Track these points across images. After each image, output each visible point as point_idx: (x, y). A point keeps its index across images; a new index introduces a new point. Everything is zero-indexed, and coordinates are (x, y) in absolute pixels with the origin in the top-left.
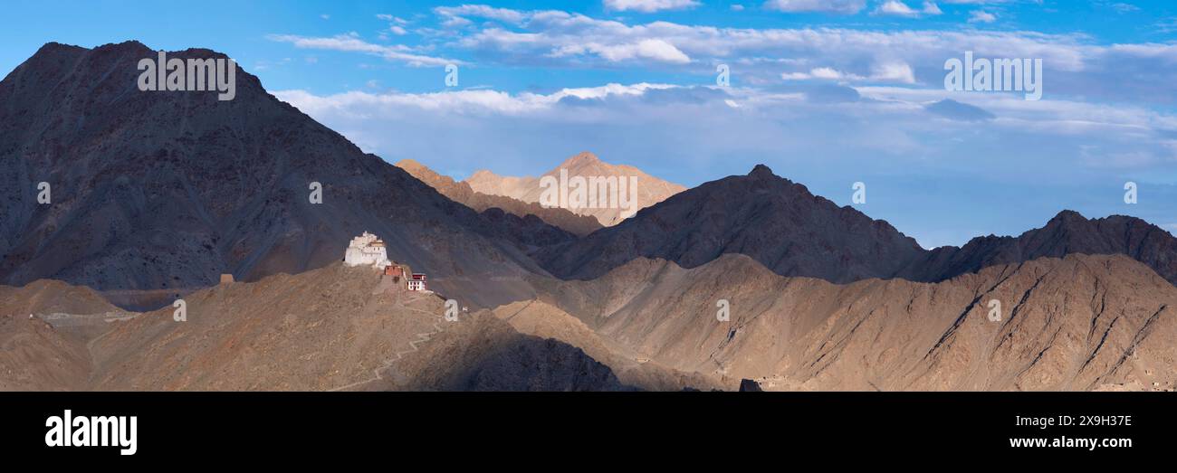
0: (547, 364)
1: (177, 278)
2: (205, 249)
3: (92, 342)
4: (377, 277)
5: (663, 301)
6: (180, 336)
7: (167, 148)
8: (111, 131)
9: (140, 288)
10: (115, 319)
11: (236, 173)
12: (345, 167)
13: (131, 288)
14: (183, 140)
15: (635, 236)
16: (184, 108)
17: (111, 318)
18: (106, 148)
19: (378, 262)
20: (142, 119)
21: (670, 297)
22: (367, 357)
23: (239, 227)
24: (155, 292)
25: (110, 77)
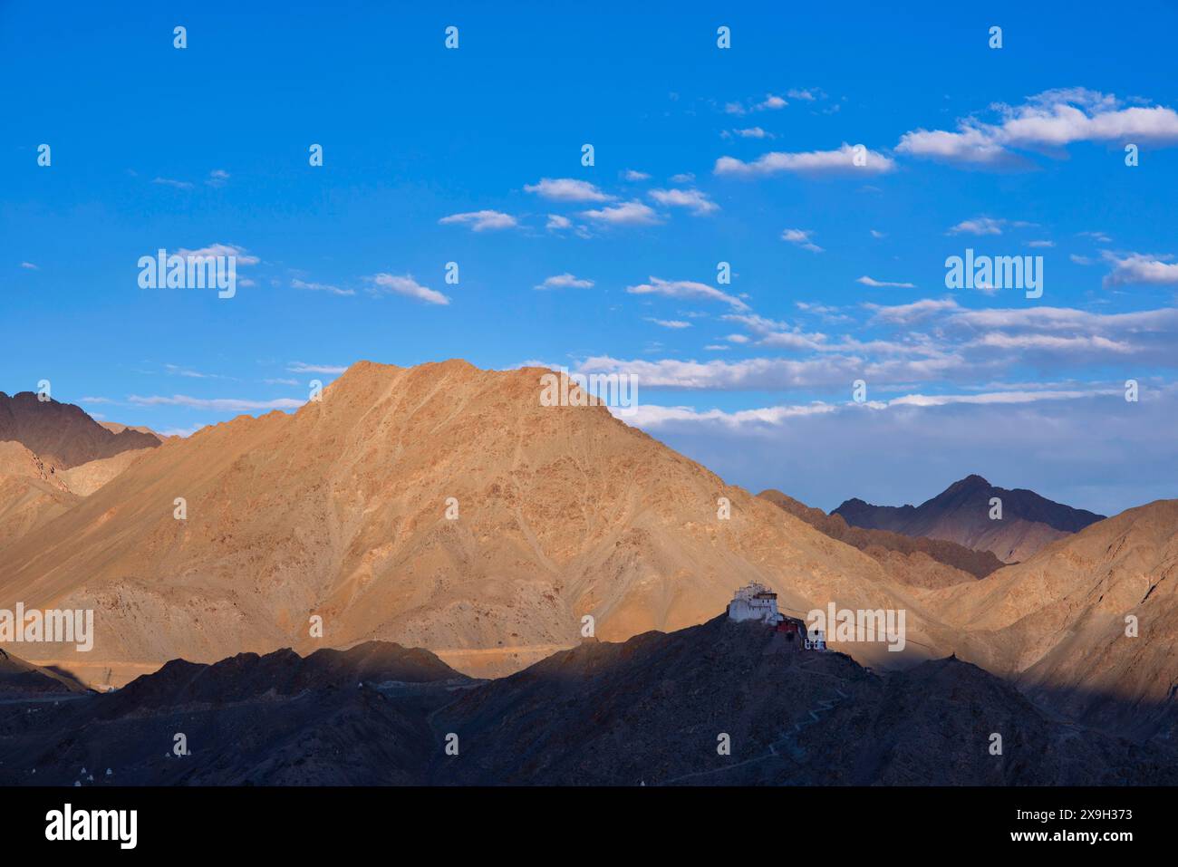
0: (973, 736)
1: (515, 635)
2: (546, 600)
3: (433, 714)
4: (768, 633)
5: (1087, 653)
6: (536, 706)
7: (499, 483)
8: (434, 463)
9: (472, 647)
10: (459, 687)
11: (581, 511)
12: (706, 503)
13: (460, 647)
14: (518, 472)
15: (1046, 575)
16: (518, 437)
17: (452, 686)
18: (428, 484)
19: (768, 617)
20: (471, 448)
21: (1096, 648)
22: (759, 729)
23: (585, 574)
24: (490, 652)
25: (432, 401)
